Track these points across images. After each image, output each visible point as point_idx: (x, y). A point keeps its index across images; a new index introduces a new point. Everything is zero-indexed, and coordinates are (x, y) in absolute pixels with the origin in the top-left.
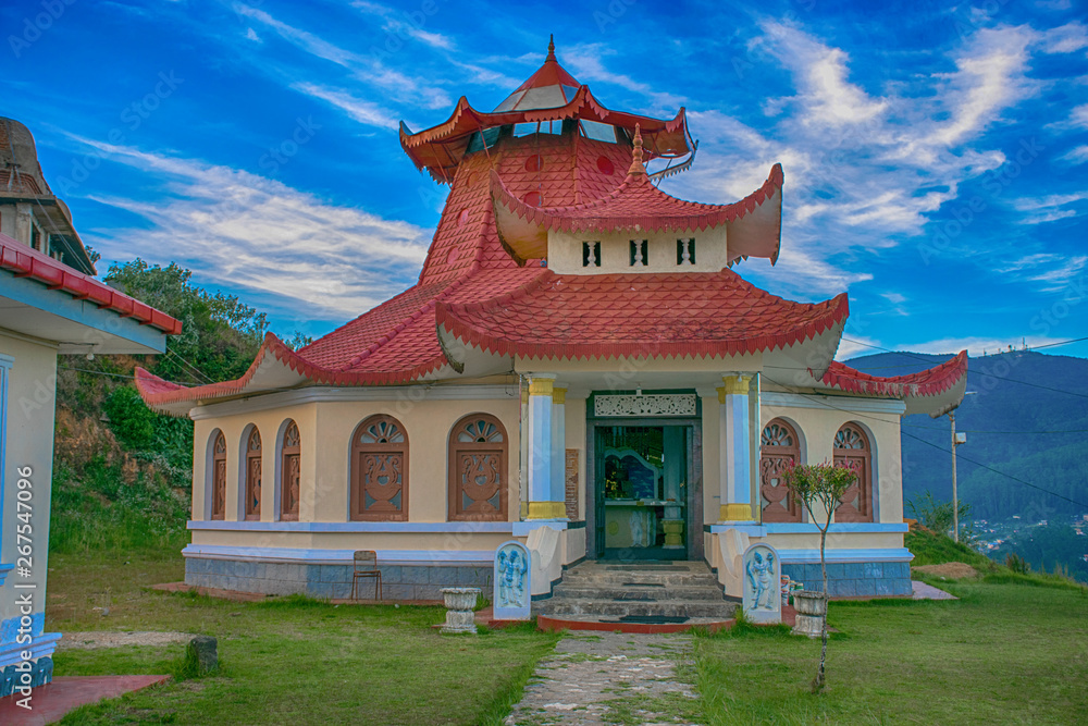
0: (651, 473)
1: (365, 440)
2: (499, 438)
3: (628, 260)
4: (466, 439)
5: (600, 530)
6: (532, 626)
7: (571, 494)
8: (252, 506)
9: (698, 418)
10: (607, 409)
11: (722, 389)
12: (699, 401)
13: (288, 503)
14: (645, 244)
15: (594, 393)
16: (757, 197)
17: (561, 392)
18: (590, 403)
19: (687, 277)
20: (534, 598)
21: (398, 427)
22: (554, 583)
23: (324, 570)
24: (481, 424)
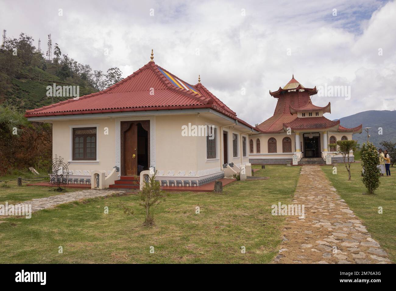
0: (312, 145)
1: (270, 141)
2: (290, 140)
3: (309, 115)
4: (285, 141)
5: (305, 153)
6: (298, 165)
7: (301, 148)
8: (252, 151)
9: (320, 137)
10: (306, 136)
11: (323, 133)
12: (320, 134)
13: (258, 150)
14: (311, 113)
15: (304, 133)
16: (327, 106)
17: (300, 134)
18: (303, 135)
19: (318, 117)
20: (298, 162)
21: (275, 139)
22: (301, 160)
23: (265, 160)
24: (287, 138)
